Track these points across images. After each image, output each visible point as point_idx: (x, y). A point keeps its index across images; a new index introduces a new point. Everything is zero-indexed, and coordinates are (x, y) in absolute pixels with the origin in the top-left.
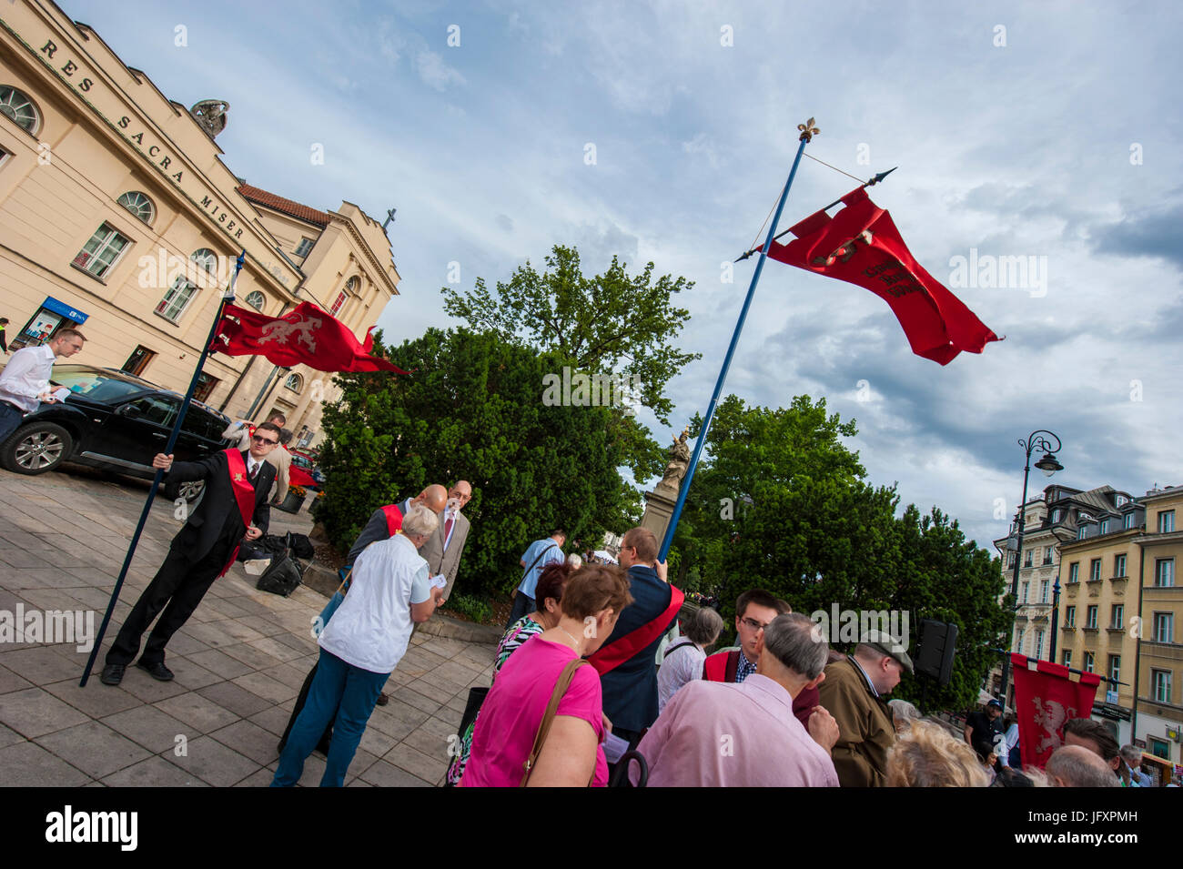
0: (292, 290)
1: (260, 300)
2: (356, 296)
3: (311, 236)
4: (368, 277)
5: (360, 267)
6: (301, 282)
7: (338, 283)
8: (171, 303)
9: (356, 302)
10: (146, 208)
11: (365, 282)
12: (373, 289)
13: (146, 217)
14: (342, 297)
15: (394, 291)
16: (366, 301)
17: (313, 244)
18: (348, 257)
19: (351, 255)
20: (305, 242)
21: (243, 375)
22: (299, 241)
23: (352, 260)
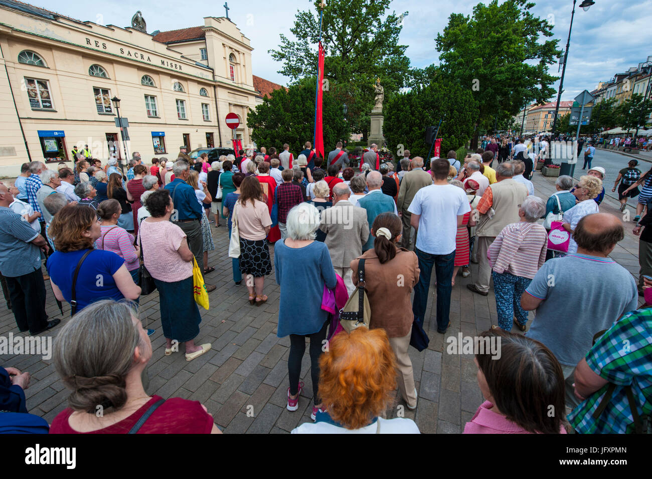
0: (212, 79)
1: (205, 92)
2: (237, 64)
3: (203, 46)
4: (236, 50)
5: (230, 48)
6: (213, 73)
7: (226, 63)
8: (180, 112)
9: (238, 66)
10: (150, 80)
11: (236, 54)
12: (241, 55)
13: (152, 83)
14: (232, 68)
15: (251, 49)
16: (242, 64)
17: (206, 50)
18: (222, 46)
19: (223, 44)
20: (202, 51)
21: (219, 126)
22: (200, 52)
23: (224, 47)
